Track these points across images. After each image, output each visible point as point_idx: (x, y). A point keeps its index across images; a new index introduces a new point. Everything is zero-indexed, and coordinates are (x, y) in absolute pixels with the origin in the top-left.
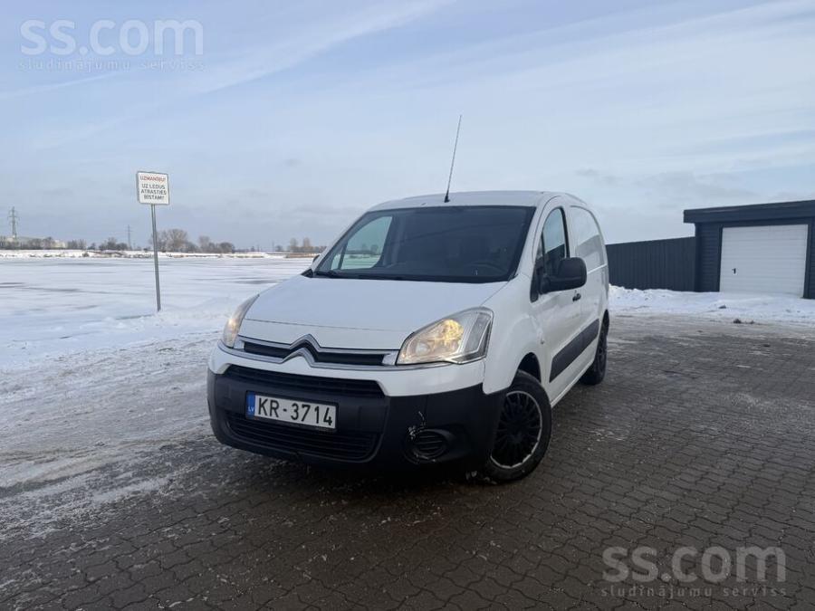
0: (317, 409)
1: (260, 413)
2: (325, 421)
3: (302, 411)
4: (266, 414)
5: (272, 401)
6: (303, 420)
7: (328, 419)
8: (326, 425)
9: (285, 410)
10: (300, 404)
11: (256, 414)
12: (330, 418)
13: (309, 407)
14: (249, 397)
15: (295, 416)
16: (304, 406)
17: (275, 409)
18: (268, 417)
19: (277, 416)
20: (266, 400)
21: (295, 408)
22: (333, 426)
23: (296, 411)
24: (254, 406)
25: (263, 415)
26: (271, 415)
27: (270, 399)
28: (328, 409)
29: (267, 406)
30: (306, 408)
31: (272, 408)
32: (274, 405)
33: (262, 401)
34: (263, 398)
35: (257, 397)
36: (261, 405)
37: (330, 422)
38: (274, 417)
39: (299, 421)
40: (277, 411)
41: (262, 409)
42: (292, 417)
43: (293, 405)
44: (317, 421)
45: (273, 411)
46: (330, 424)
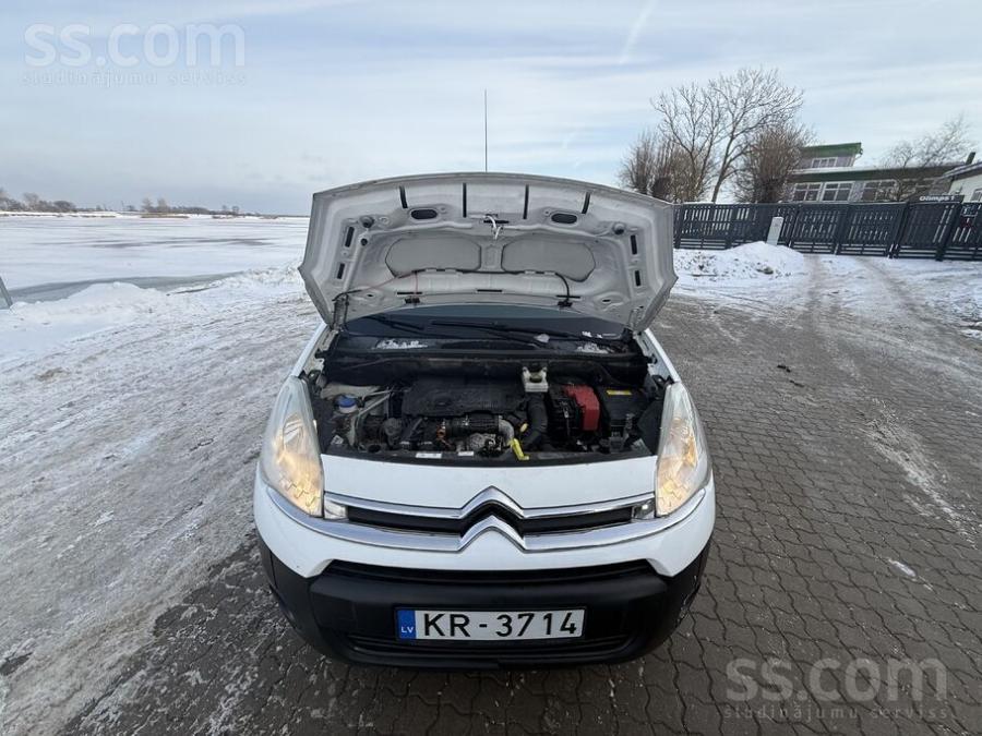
0: (549, 617)
1: (427, 633)
2: (563, 629)
3: (517, 624)
4: (442, 634)
5: (453, 617)
6: (521, 634)
7: (568, 626)
8: (567, 634)
9: (483, 626)
10: (514, 615)
11: (420, 635)
12: (573, 625)
13: (531, 616)
14: (402, 615)
16: (520, 616)
17: (462, 626)
18: (448, 636)
19: (467, 634)
20: (440, 616)
21: (505, 620)
22: (578, 633)
23: (507, 625)
24: (413, 624)
25: (434, 635)
26: (453, 634)
27: (447, 615)
28: (569, 615)
29: (445, 623)
30: (526, 618)
31: (453, 625)
32: (459, 621)
33: (431, 619)
34: (433, 615)
35: (419, 615)
36: (428, 624)
37: (572, 629)
38: (459, 636)
39: (514, 636)
40: (466, 628)
41: (432, 628)
42: (499, 633)
43: (500, 618)
44: (549, 632)
45: (457, 629)
46: (572, 632)
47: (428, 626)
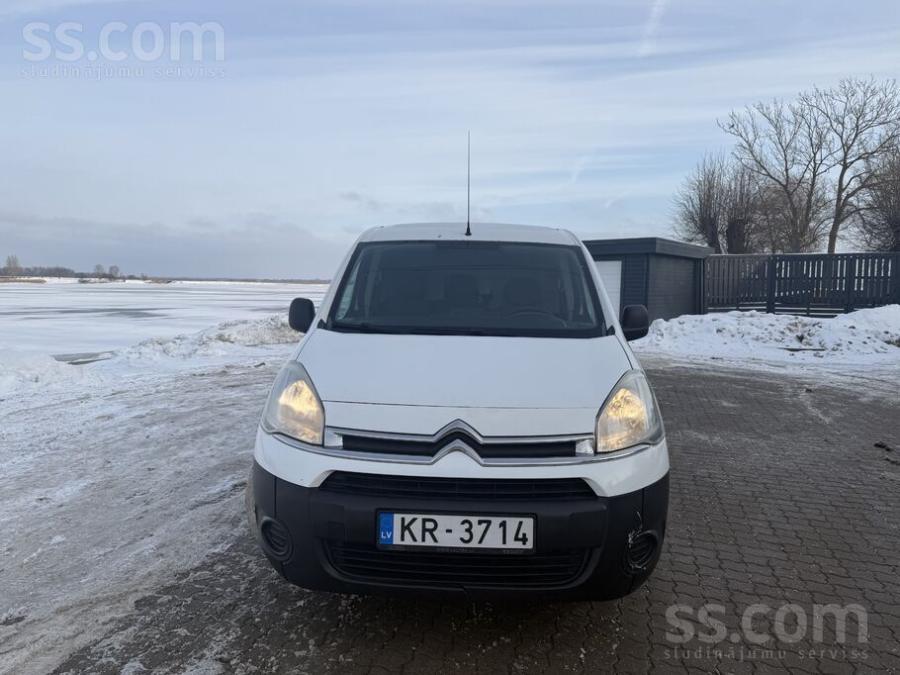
0: (503, 525)
1: (403, 539)
2: (516, 539)
3: (478, 530)
4: (415, 540)
5: (424, 521)
6: (480, 542)
7: (520, 536)
8: (519, 545)
9: (449, 531)
10: (474, 520)
11: (397, 541)
12: (524, 535)
13: (489, 523)
14: (383, 518)
15: (466, 536)
16: (480, 522)
17: (431, 531)
18: (419, 543)
19: (435, 540)
20: (414, 520)
21: (467, 526)
22: (529, 545)
23: (469, 530)
24: (391, 529)
25: (408, 541)
26: (423, 540)
27: (420, 517)
28: (521, 523)
29: (417, 528)
30: (484, 525)
31: (424, 530)
32: (430, 525)
33: (406, 523)
34: (408, 518)
35: (397, 518)
36: (405, 528)
37: (524, 540)
38: (429, 542)
39: (474, 544)
40: (435, 533)
41: (407, 533)
42: (462, 539)
43: (463, 523)
44: (504, 542)
45: (427, 534)
46: (524, 544)
47: (405, 531)
